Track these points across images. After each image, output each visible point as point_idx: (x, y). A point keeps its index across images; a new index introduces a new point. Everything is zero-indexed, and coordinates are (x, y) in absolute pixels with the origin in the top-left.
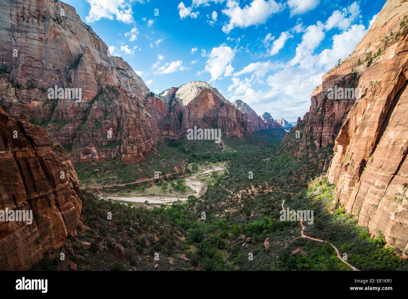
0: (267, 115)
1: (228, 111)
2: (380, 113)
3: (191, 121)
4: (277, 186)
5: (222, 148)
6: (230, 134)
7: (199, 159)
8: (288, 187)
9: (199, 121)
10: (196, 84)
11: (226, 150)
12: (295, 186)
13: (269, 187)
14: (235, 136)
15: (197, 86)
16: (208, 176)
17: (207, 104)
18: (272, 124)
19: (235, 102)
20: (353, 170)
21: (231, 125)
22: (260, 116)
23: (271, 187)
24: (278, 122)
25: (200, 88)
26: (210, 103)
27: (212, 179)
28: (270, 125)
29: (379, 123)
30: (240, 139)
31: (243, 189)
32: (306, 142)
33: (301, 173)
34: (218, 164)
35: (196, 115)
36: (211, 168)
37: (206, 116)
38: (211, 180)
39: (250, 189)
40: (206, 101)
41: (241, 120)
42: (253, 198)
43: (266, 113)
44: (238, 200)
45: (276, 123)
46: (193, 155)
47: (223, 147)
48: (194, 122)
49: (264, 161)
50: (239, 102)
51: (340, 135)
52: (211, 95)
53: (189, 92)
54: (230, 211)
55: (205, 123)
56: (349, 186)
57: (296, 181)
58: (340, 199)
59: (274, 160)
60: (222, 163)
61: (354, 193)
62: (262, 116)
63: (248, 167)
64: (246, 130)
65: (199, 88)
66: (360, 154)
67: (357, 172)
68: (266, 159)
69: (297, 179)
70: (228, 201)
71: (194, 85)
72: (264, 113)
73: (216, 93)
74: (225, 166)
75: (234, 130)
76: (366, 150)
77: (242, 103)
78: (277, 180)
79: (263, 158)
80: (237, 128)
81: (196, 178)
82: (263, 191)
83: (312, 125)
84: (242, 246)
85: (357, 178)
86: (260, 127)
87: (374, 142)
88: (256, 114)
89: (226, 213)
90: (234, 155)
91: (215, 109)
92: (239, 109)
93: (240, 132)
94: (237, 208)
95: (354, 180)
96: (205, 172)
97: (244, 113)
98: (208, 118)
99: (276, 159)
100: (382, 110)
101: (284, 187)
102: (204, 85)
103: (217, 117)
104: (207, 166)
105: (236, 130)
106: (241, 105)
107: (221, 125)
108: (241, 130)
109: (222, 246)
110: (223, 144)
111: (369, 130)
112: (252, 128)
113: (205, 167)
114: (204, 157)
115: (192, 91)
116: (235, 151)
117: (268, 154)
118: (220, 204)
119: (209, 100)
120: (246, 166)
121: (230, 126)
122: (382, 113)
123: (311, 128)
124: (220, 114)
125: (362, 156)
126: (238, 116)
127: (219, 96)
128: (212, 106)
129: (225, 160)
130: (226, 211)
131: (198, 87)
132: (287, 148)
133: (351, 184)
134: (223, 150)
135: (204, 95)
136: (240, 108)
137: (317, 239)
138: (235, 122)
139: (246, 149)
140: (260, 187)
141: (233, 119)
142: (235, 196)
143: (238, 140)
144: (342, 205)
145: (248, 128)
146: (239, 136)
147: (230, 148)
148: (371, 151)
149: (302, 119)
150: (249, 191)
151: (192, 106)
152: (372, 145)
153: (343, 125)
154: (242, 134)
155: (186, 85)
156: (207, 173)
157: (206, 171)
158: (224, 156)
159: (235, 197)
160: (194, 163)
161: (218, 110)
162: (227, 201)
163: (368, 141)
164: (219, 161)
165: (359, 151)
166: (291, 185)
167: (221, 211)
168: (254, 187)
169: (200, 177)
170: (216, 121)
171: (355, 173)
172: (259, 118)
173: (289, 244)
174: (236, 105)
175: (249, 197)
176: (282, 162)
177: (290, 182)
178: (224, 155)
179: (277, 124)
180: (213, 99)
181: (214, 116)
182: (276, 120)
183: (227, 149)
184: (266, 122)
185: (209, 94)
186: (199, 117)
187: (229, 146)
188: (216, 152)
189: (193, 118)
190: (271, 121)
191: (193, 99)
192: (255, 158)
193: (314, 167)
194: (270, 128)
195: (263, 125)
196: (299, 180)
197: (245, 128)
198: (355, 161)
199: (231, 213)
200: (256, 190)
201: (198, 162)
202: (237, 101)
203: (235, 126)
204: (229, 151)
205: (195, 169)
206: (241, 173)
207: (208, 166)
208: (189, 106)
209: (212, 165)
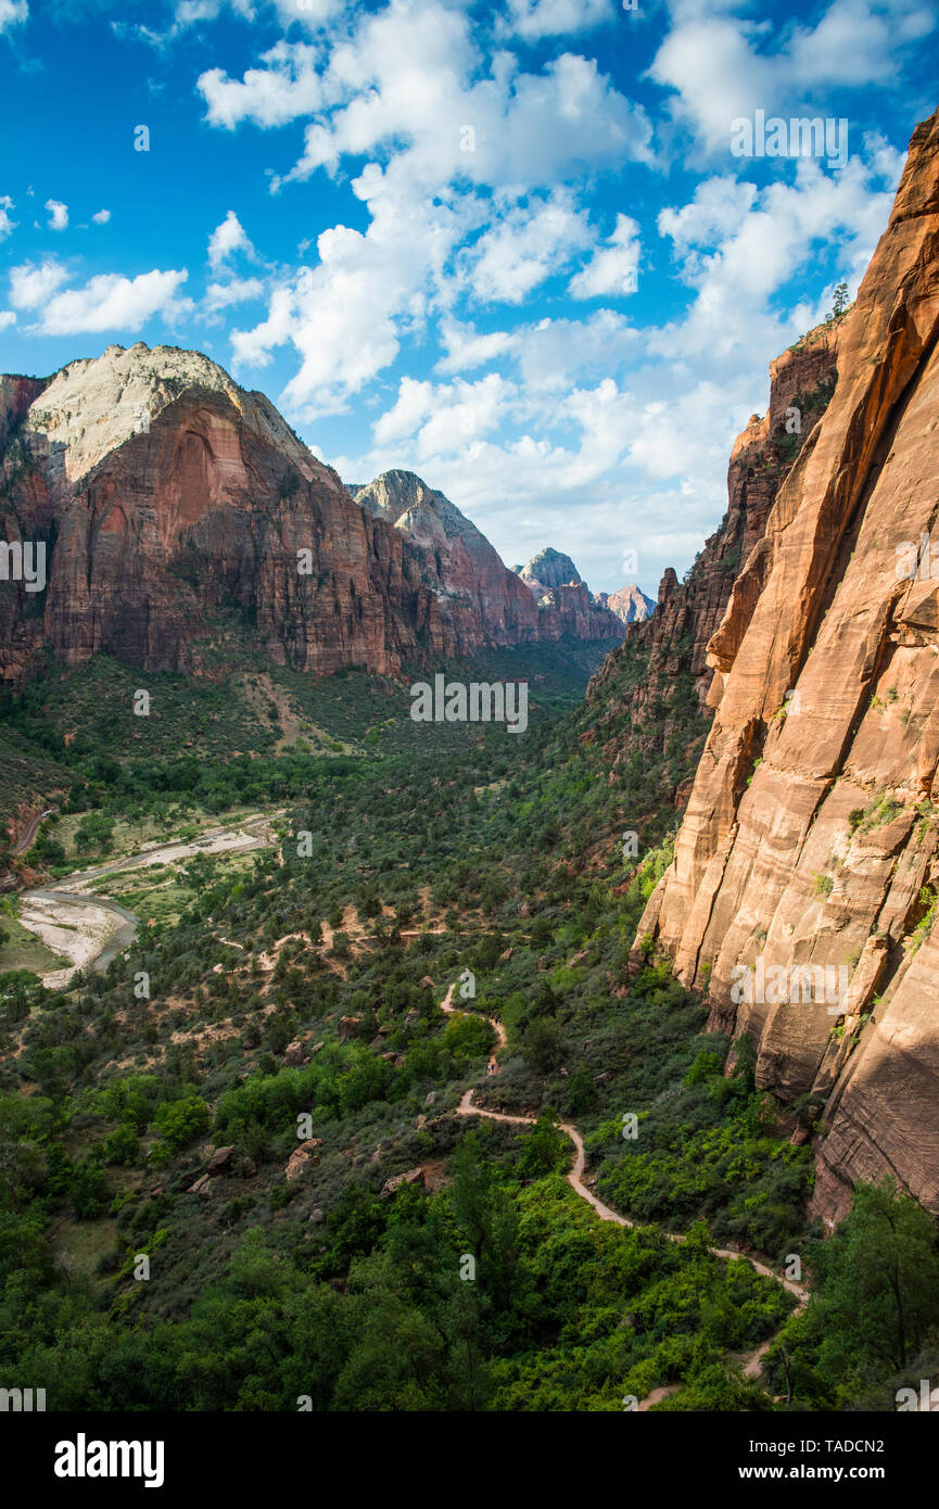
0: (556, 567)
1: (319, 522)
2: (822, 496)
3: (103, 575)
4: (470, 905)
5: (279, 733)
6: (328, 656)
7: (129, 790)
8: (525, 907)
9: (146, 575)
10: (150, 361)
11: (300, 742)
12: (554, 902)
13: (436, 914)
14: (357, 669)
15: (154, 373)
16: (161, 879)
17: (202, 476)
18: (580, 617)
19: (377, 483)
20: (712, 776)
21: (337, 607)
22: (520, 568)
23: (445, 912)
24: (614, 608)
25: (171, 384)
26: (218, 475)
27: (178, 893)
28: (568, 622)
29: (817, 540)
30: (381, 686)
31: (298, 930)
32: (660, 688)
33: (595, 833)
34: (238, 819)
35: (132, 535)
36: (190, 838)
37: (191, 544)
38: (172, 901)
39: (337, 923)
40: (198, 462)
41: (398, 582)
42: (338, 968)
43: (551, 556)
44: (261, 985)
45: (598, 609)
46: (100, 767)
47: (284, 726)
48: (119, 579)
49: (474, 797)
50: (402, 484)
51: (727, 624)
52: (228, 425)
53: (104, 403)
54: (199, 1037)
55: (187, 588)
56: (696, 856)
57: (564, 876)
58: (661, 922)
59: (529, 791)
60: (262, 810)
61: (708, 886)
62: (526, 571)
63: (390, 828)
64: (423, 636)
65: (161, 389)
66: (746, 695)
67: (726, 781)
68: (493, 787)
69: (571, 865)
70: (206, 989)
71: (135, 370)
72: (538, 551)
73: (262, 418)
74: (275, 826)
75: (351, 632)
76: (768, 676)
77: (420, 492)
78: (482, 875)
79: (474, 782)
80: (367, 622)
81: (89, 891)
82: (395, 932)
83: (693, 599)
84: (191, 1193)
85: (726, 812)
86: (512, 626)
87: (797, 638)
88: (493, 557)
89: (176, 1051)
90: (340, 770)
91: (249, 508)
92: (400, 523)
93: (387, 647)
94: (237, 1024)
95: (715, 825)
96: (153, 859)
97: (426, 543)
98: (206, 559)
99: (539, 787)
100: (832, 483)
101: (507, 906)
102: (192, 369)
103: (259, 558)
104: (169, 825)
105: (364, 631)
106: (415, 499)
107: (279, 602)
108: (392, 634)
109: (92, 1201)
110: (284, 710)
111: (784, 578)
112: (469, 631)
113: (156, 831)
114: (163, 777)
115: (123, 403)
116: (348, 750)
117: (503, 760)
118: (159, 1008)
119: (213, 457)
120: (381, 824)
121: (330, 609)
122: (829, 494)
123: (689, 613)
124: (274, 538)
125: (752, 704)
126: (385, 560)
127: (274, 437)
128: (228, 491)
129: (277, 794)
130: (178, 1038)
131: (158, 380)
132: (598, 728)
133: (704, 843)
134: (280, 744)
135: (183, 428)
136: (404, 517)
137: (524, 1116)
138: (359, 587)
139: (413, 739)
140: (391, 912)
141: (349, 573)
142: (245, 963)
143: (373, 691)
144: (667, 949)
145: (434, 628)
146: (381, 668)
147: (321, 734)
148: (787, 678)
149: (682, 576)
150: (328, 936)
151: (110, 488)
152: (792, 649)
153: (744, 572)
154: (397, 659)
155: (93, 366)
156: (160, 866)
157: (161, 853)
158: (278, 776)
159: (248, 968)
160: (99, 812)
161: (262, 517)
162: (200, 993)
163: (776, 633)
164: (249, 800)
165: (745, 680)
166: (542, 896)
167: (152, 1038)
168: (360, 914)
169: (116, 883)
170: (254, 576)
171: (718, 788)
172: (512, 578)
173: (389, 1153)
174: (382, 499)
175: (318, 965)
176: (561, 796)
177: (538, 884)
178: (280, 769)
179: (605, 620)
180: (236, 451)
181: (239, 550)
182: (605, 596)
183: (305, 738)
184: (546, 600)
185: (216, 422)
186: (147, 548)
187: (316, 719)
188: (237, 754)
189: (115, 554)
190: (575, 598)
191: (116, 445)
192: (436, 782)
193: (657, 801)
194: (566, 637)
195: (530, 619)
196: (580, 867)
197: (419, 625)
198: (725, 731)
199: (202, 1047)
200: (367, 927)
201: (120, 809)
202: (391, 479)
203: (359, 610)
204: (313, 747)
205: (97, 843)
206: (341, 859)
207: (176, 828)
208: (97, 486)
209: (204, 823)
